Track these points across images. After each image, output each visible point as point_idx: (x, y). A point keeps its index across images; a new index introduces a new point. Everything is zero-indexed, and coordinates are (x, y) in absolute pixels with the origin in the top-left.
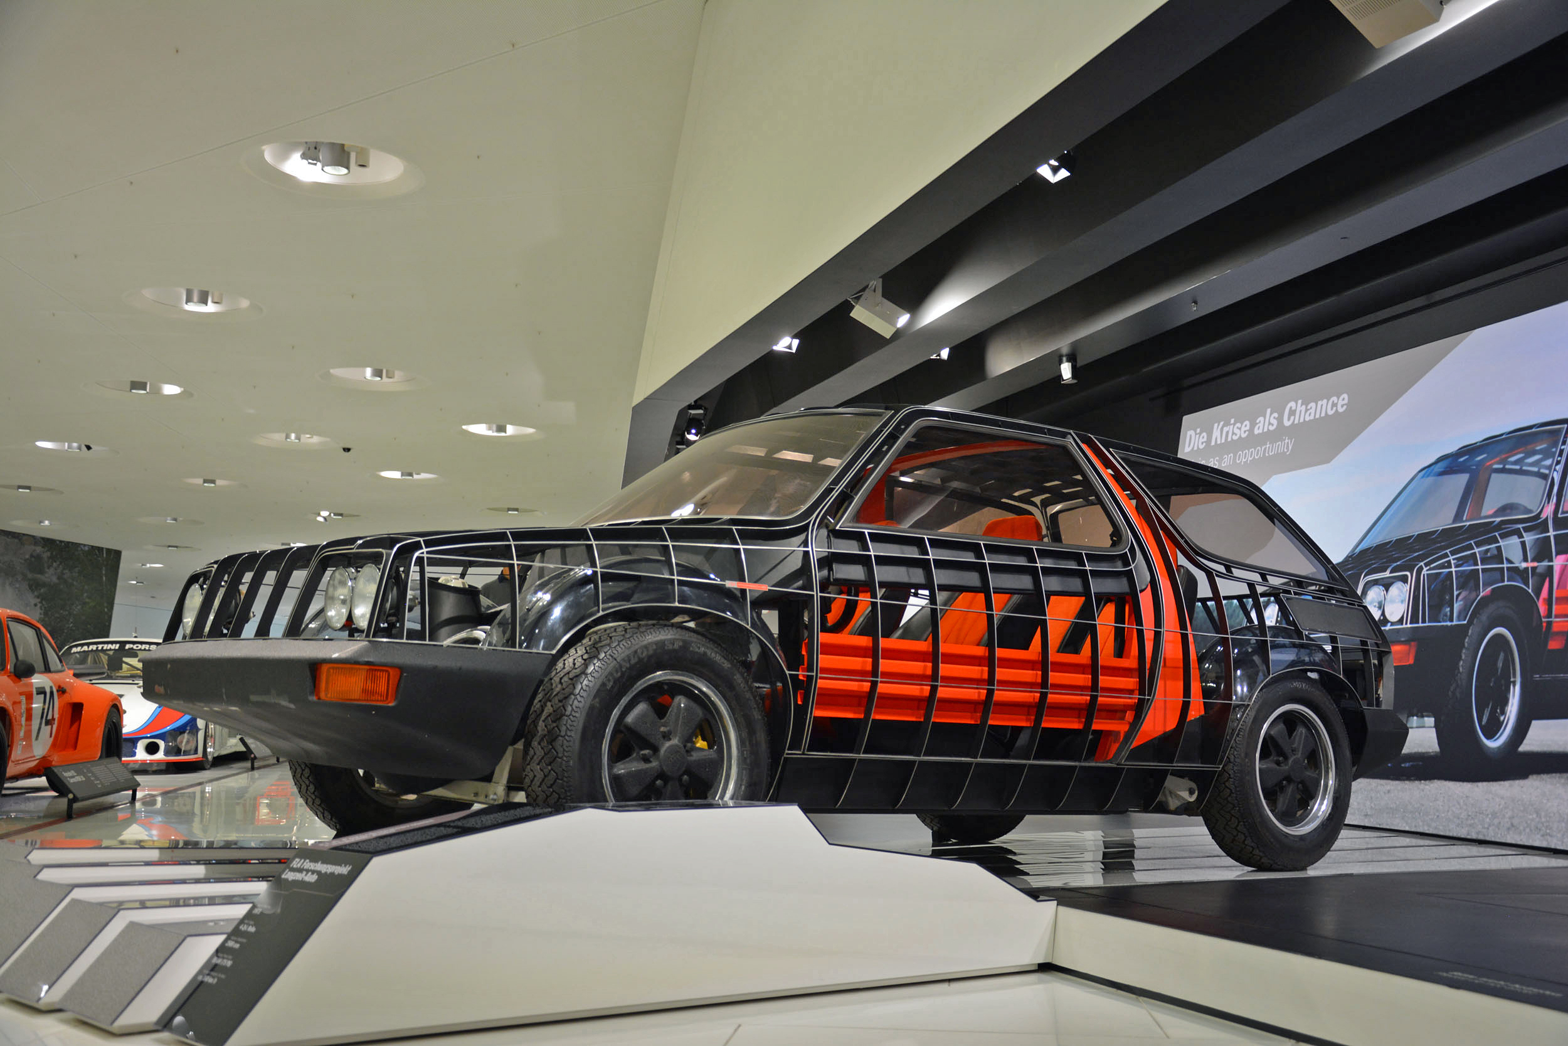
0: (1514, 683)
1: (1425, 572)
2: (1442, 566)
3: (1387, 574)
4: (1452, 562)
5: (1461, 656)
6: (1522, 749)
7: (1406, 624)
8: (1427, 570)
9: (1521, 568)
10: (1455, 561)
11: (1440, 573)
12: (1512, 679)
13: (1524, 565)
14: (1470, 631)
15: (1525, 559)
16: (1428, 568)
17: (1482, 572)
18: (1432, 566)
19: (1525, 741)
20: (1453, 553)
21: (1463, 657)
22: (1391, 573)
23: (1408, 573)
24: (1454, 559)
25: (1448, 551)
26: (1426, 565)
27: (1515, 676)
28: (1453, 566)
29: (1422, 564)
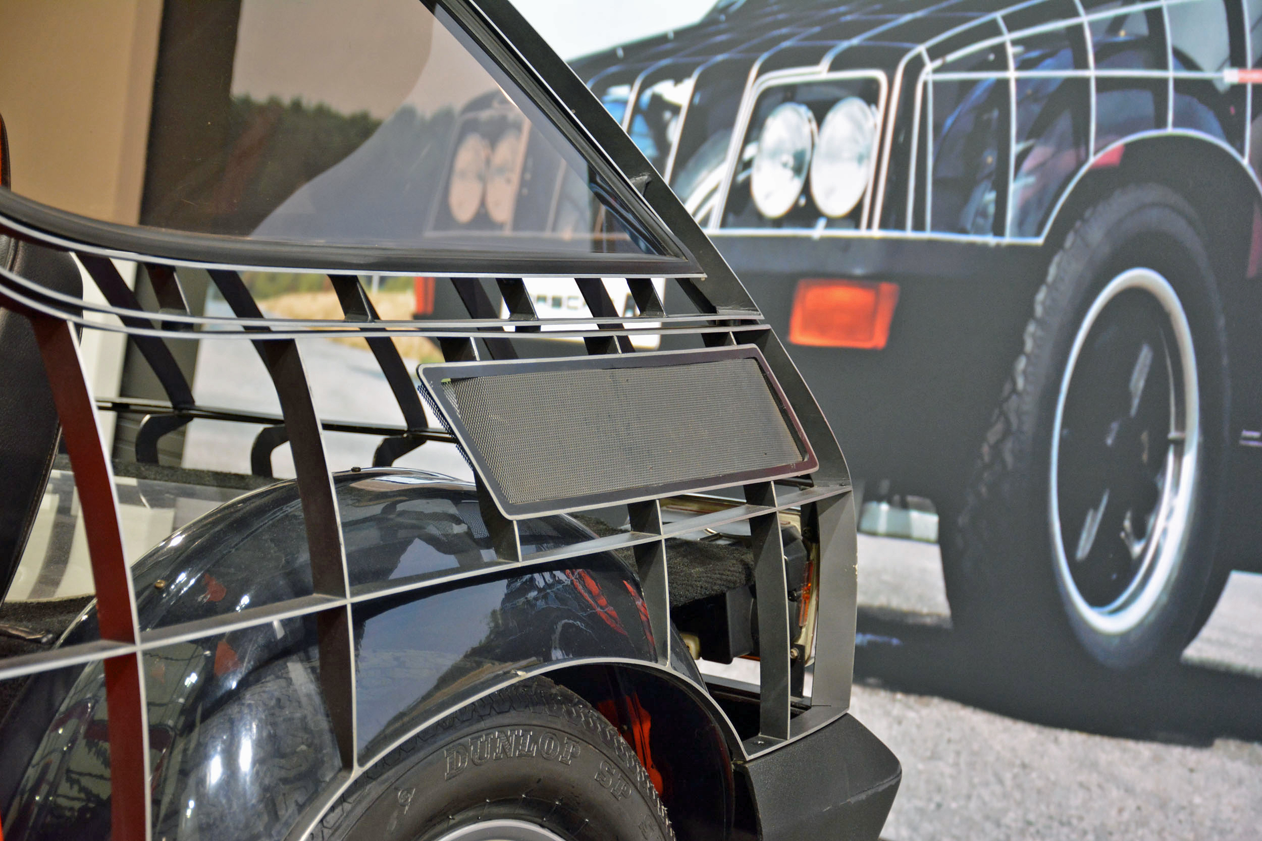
0: (1180, 446)
1: (928, 75)
2: (978, 63)
3: (821, 72)
4: (1011, 51)
5: (1022, 343)
6: (1195, 651)
7: (869, 226)
8: (936, 71)
9: (1221, 87)
10: (1019, 49)
11: (973, 83)
12: (1173, 434)
13: (1231, 76)
14: (1052, 271)
15: (1237, 59)
16: (938, 63)
17: (1099, 90)
18: (951, 57)
19: (1206, 632)
20: (1013, 23)
21: (1029, 345)
22: (834, 67)
23: (880, 75)
24: (1015, 43)
25: (998, 15)
26: (934, 53)
27: (1182, 425)
28: (1011, 63)
29: (921, 49)
